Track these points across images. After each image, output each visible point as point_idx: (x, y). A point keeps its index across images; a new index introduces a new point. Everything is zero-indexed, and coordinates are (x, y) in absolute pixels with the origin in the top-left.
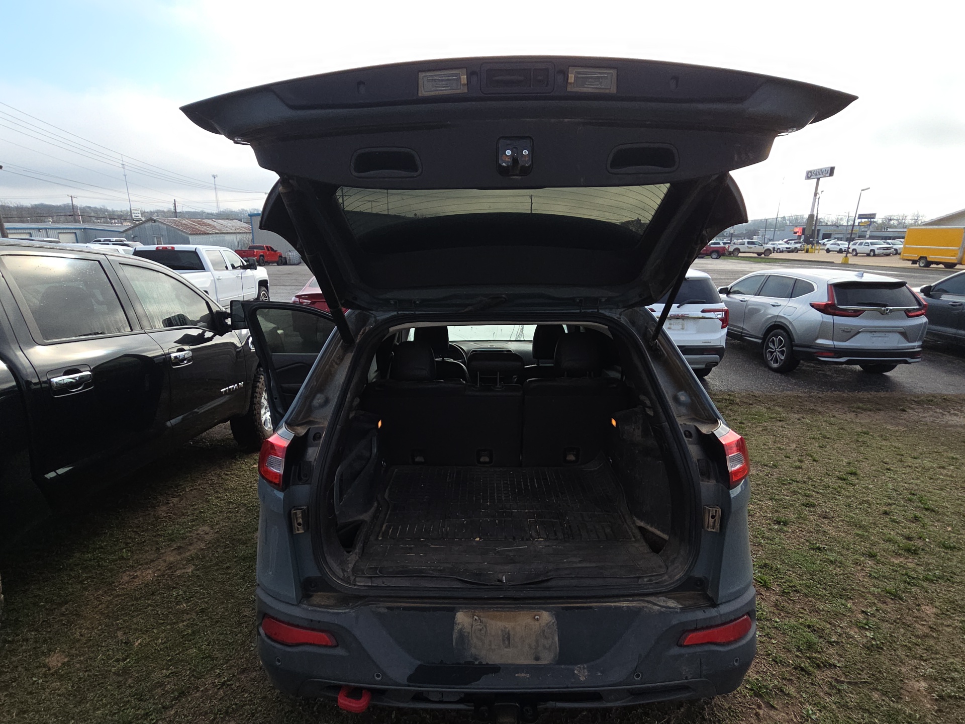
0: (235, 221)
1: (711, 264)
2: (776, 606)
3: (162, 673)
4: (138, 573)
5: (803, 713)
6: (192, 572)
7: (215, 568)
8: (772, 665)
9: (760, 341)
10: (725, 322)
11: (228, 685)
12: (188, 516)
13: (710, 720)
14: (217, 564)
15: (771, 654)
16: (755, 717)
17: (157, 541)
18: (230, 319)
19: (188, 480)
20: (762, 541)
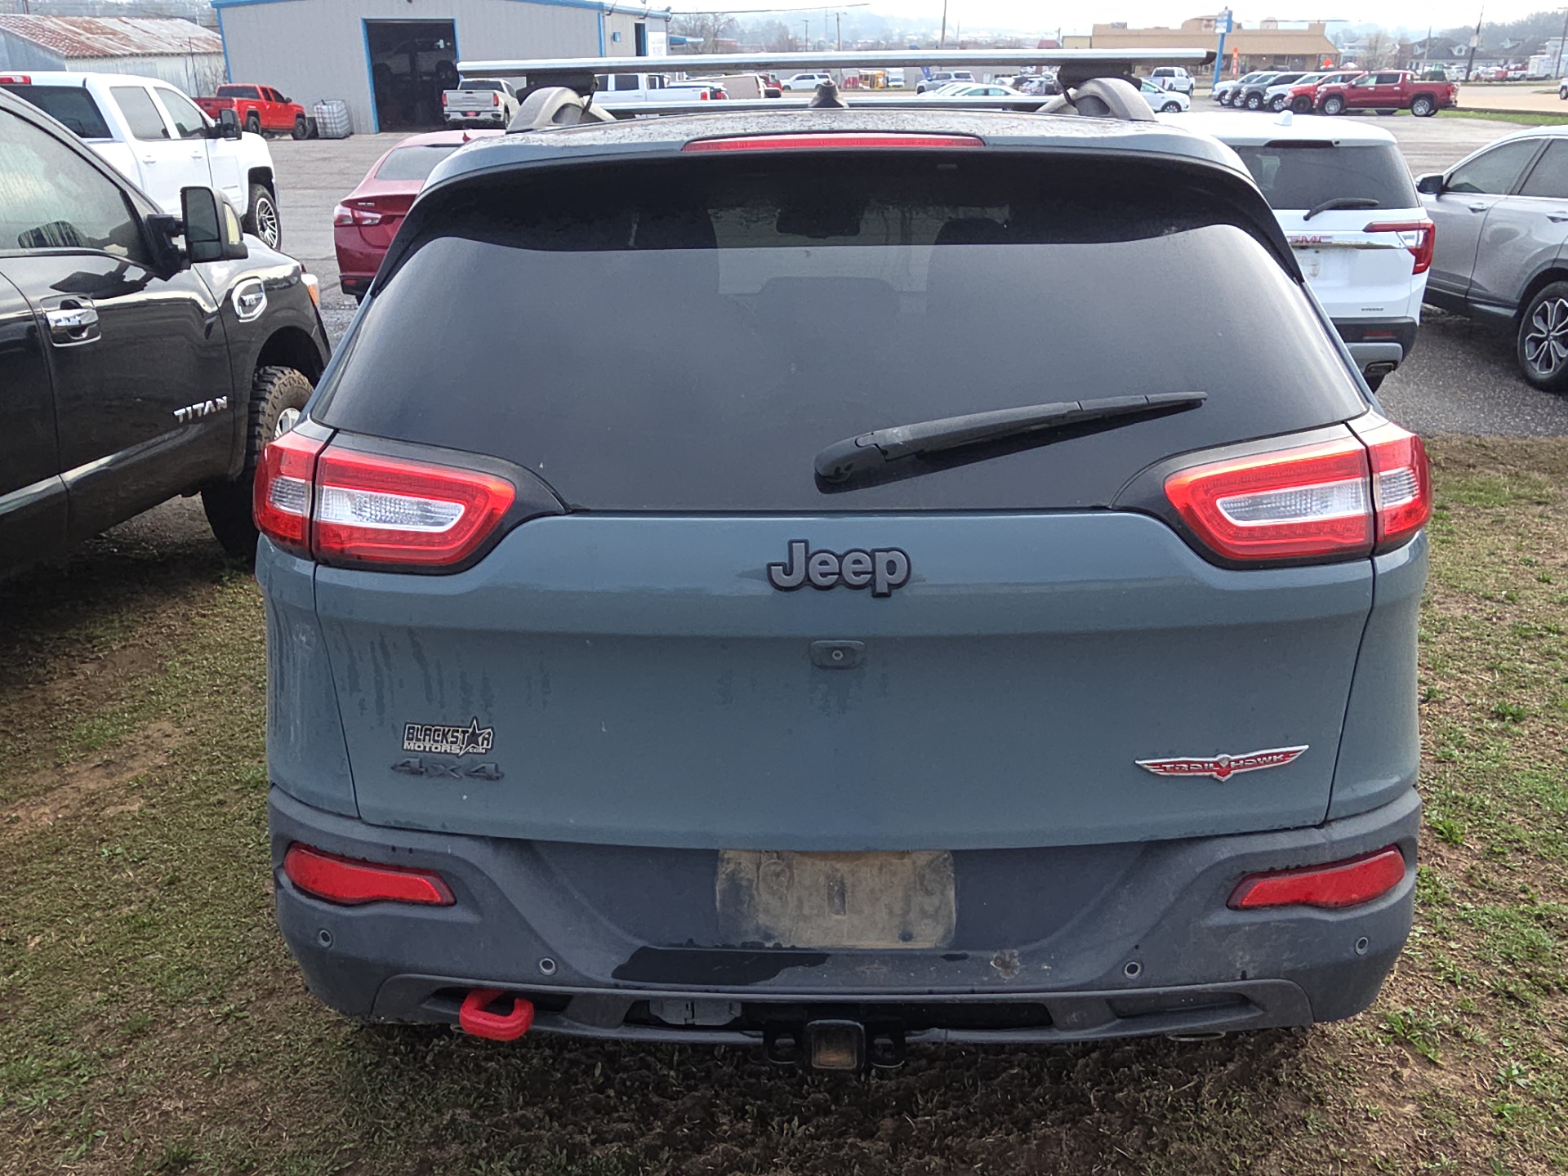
0: (179, 21)
1: (1409, 130)
2: (1469, 878)
3: (93, 998)
4: (21, 813)
5: (1499, 1074)
6: (141, 811)
7: (193, 803)
8: (1442, 988)
9: (1511, 313)
10: (1422, 256)
11: (238, 1019)
12: (122, 700)
13: (1290, 1085)
14: (194, 796)
15: (1444, 969)
16: (1391, 1081)
17: (56, 750)
18: (182, 237)
19: (114, 628)
20: (1456, 753)
